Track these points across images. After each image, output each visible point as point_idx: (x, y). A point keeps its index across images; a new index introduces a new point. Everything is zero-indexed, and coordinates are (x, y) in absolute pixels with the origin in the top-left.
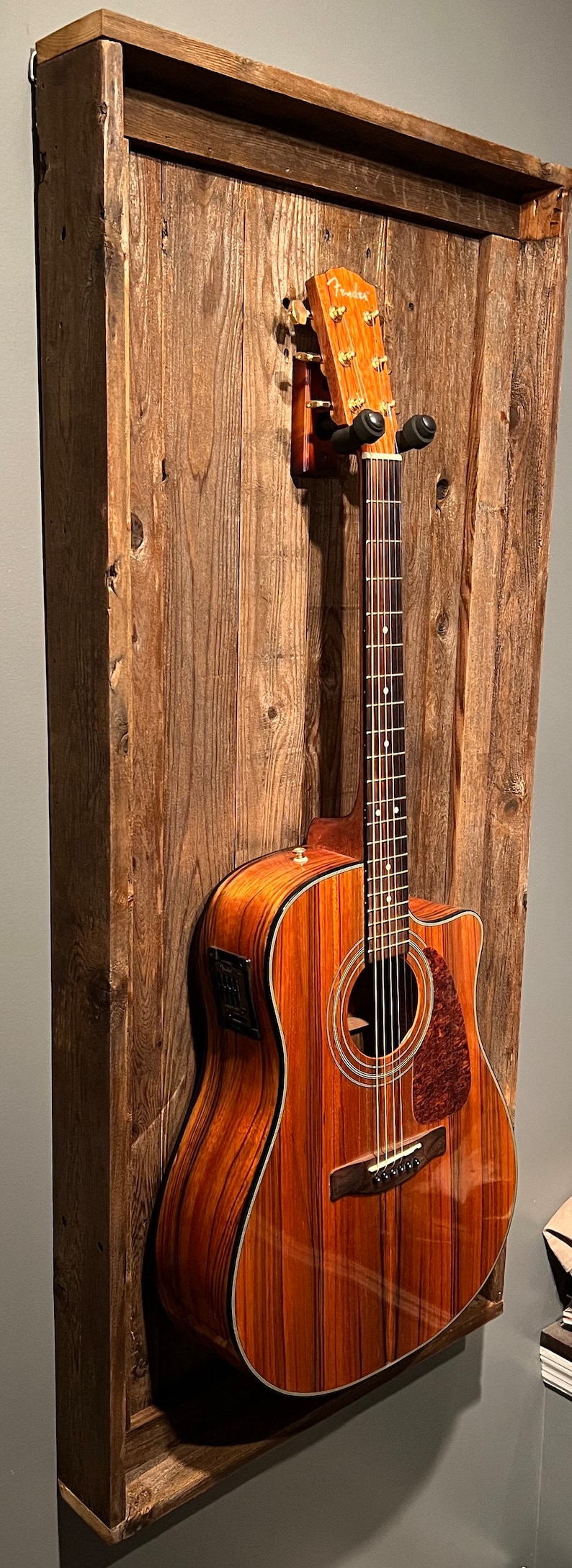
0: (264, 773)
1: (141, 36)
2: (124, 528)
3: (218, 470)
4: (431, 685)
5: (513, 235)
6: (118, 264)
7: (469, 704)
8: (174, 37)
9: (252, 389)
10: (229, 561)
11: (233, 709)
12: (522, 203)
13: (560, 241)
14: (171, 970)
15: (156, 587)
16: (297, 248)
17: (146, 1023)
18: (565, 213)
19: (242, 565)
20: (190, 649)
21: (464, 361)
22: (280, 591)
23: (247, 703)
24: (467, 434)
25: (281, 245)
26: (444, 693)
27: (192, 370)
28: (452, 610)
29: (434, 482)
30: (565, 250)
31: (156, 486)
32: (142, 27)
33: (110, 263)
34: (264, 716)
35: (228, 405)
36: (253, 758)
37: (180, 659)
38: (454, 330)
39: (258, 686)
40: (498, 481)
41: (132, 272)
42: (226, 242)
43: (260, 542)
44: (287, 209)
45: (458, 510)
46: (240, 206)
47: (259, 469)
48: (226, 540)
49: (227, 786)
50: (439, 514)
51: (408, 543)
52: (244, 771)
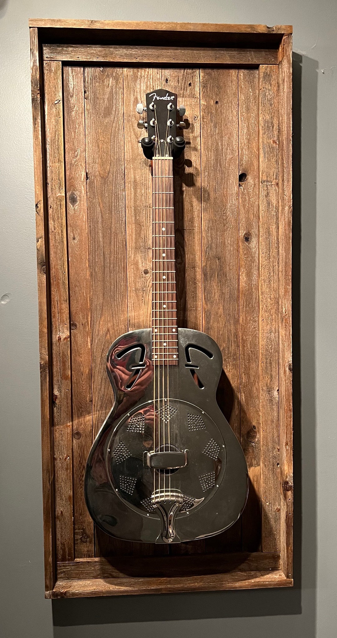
1: (45, 23)
2: (41, 190)
3: (113, 175)
4: (242, 265)
5: (273, 63)
6: (37, 100)
7: (262, 274)
8: (59, 21)
9: (129, 143)
10: (120, 209)
11: (125, 269)
12: (278, 48)
13: (285, 57)
14: (96, 372)
15: (84, 219)
16: (150, 88)
17: (84, 391)
18: (287, 45)
19: (127, 211)
20: (102, 243)
21: (253, 121)
22: (148, 222)
23: (132, 267)
24: (257, 152)
25: (142, 88)
26: (251, 269)
27: (99, 139)
28: (254, 231)
29: (237, 175)
30: (289, 61)
31: (83, 182)
32: (45, 20)
33: (33, 100)
34: (142, 273)
35: (118, 150)
36: (136, 290)
37: (97, 247)
38: (245, 109)
39: (138, 260)
40: (273, 171)
41: (70, 107)
42: (114, 91)
43: (136, 202)
44: (145, 74)
45: (254, 186)
46: (121, 77)
47: (134, 173)
48: (119, 201)
49: (123, 300)
50: (242, 188)
51: (222, 201)
52: (132, 295)
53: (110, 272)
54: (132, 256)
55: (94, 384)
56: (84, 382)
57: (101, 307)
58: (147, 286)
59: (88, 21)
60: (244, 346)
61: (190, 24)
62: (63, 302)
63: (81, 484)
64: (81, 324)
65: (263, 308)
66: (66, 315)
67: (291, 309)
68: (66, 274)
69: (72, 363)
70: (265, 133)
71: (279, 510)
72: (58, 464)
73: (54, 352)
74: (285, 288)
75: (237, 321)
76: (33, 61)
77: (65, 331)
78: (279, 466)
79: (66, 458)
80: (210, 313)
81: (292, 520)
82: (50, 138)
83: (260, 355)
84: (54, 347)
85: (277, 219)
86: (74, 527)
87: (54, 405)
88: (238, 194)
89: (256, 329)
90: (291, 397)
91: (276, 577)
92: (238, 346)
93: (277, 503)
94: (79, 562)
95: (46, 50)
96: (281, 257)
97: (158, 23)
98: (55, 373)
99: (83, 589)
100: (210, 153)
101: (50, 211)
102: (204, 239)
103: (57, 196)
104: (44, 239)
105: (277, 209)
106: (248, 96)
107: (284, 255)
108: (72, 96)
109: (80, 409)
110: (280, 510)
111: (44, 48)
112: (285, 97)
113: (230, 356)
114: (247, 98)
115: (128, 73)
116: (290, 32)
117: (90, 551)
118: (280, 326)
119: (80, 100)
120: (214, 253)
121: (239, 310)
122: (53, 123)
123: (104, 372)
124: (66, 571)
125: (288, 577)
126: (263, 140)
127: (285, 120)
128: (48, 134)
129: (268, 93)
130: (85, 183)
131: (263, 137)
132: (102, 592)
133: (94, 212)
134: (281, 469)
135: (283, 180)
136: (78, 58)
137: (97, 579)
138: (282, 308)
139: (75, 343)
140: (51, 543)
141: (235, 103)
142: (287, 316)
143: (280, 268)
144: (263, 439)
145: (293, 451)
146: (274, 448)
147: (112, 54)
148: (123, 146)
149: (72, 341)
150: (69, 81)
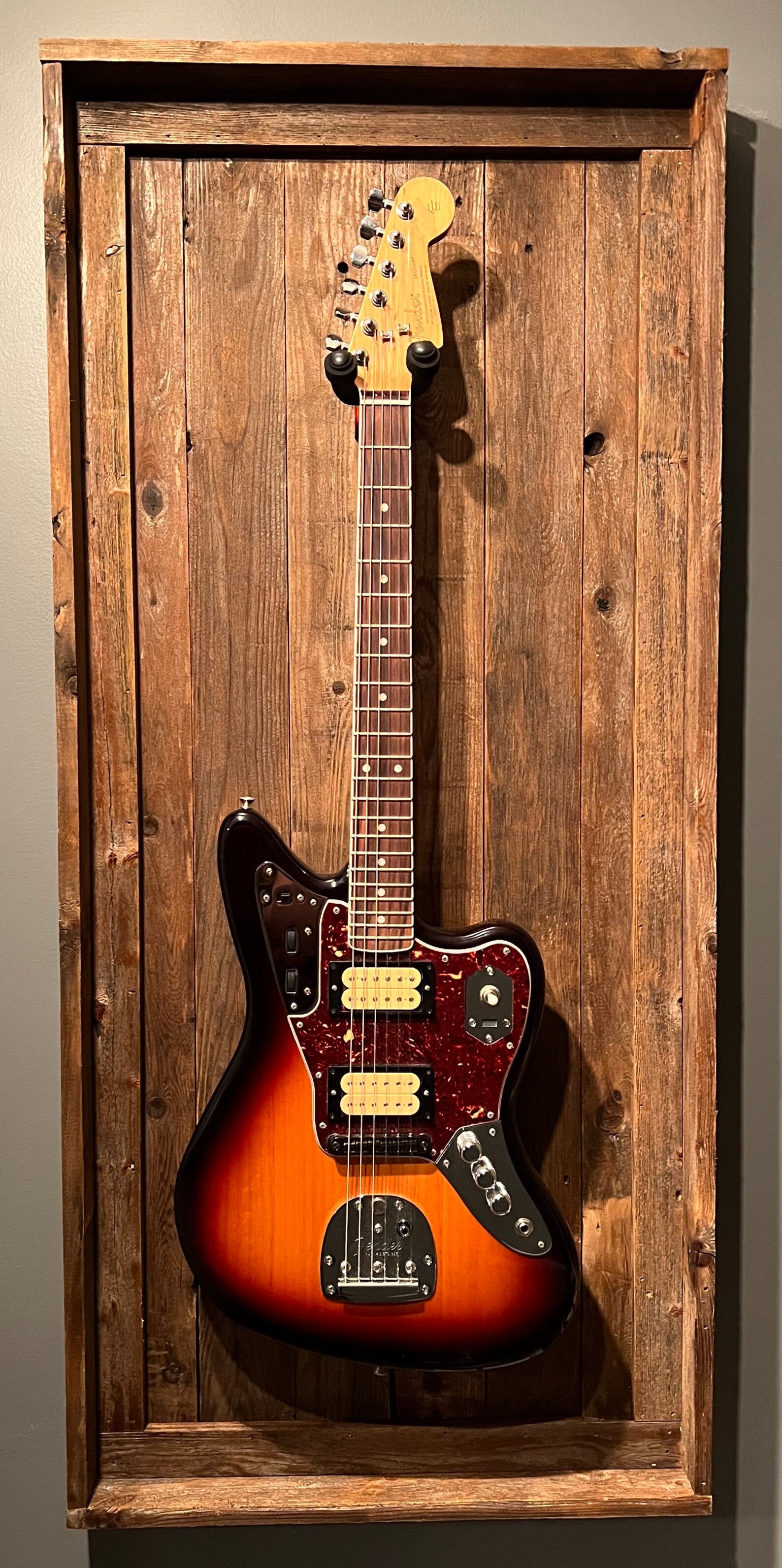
0: (329, 752)
1: (81, 51)
2: (67, 482)
3: (256, 437)
4: (589, 672)
5: (679, 145)
6: (59, 249)
7: (642, 696)
8: (118, 43)
9: (299, 356)
10: (273, 527)
11: (284, 681)
12: (691, 106)
13: (707, 132)
14: (206, 945)
15: (180, 553)
16: (354, 211)
17: (173, 993)
18: (712, 101)
19: (291, 532)
20: (225, 615)
21: (623, 297)
22: (345, 560)
23: (303, 675)
24: (633, 379)
25: (333, 211)
26: (614, 682)
27: (221, 345)
28: (622, 583)
29: (578, 437)
30: (717, 141)
31: (179, 456)
32: (81, 43)
33: (50, 249)
34: (327, 690)
35: (268, 374)
36: (313, 734)
37: (212, 625)
38: (603, 265)
39: (318, 658)
40: (674, 426)
41: (148, 263)
42: (260, 220)
43: (315, 508)
44: (340, 176)
45: (624, 467)
46: (278, 183)
47: (312, 434)
48: (270, 506)
49: (277, 760)
50: (592, 472)
51: (539, 507)
52: (301, 747)
53: (247, 689)
54: (304, 646)
55: (199, 977)
56: (175, 970)
57: (222, 779)
58: (341, 725)
59: (193, 43)
60: (591, 884)
61: (458, 47)
62: (124, 765)
63: (164, 1234)
64: (169, 820)
65: (644, 786)
66: (130, 799)
67: (715, 792)
68: (131, 694)
69: (146, 922)
70: (654, 329)
71: (679, 1313)
72: (106, 1181)
73: (98, 893)
74: (699, 737)
75: (574, 818)
76: (49, 148)
77: (128, 838)
78: (680, 1197)
79: (126, 1168)
80: (504, 795)
81: (712, 1341)
82: (93, 344)
83: (635, 908)
84: (99, 881)
85: (684, 552)
86: (146, 1344)
87: (97, 1030)
88: (580, 488)
89: (626, 837)
90: (713, 1022)
91: (667, 1487)
92: (577, 883)
93: (674, 1295)
94: (157, 1434)
95: (86, 119)
96: (690, 653)
97: (373, 46)
98: (100, 949)
99: (165, 1506)
100: (508, 380)
101: (93, 531)
102: (491, 604)
103: (111, 492)
104: (73, 607)
105: (683, 524)
106: (610, 232)
107: (698, 650)
108: (152, 235)
109: (164, 1041)
110: (681, 1312)
111: (81, 113)
112: (707, 237)
113: (556, 909)
114: (609, 239)
115: (298, 174)
116: (720, 65)
117: (188, 1405)
118: (687, 832)
119: (173, 244)
120: (517, 641)
121: (579, 789)
122: (103, 304)
123: (226, 944)
124: (123, 1455)
125: (697, 1489)
126: (648, 345)
127: (706, 297)
128: (90, 333)
129: (663, 224)
130: (183, 459)
131: (649, 339)
132: (213, 1516)
133: (207, 534)
134: (685, 1206)
135: (698, 454)
136: (168, 136)
137: (203, 1480)
138: (692, 788)
139: (152, 869)
140: (84, 1386)
141: (576, 250)
142: (705, 809)
143: (688, 681)
144: (639, 1128)
145: (717, 1161)
146: (668, 1151)
147: (255, 126)
148: (283, 363)
149: (146, 866)
150: (143, 196)
